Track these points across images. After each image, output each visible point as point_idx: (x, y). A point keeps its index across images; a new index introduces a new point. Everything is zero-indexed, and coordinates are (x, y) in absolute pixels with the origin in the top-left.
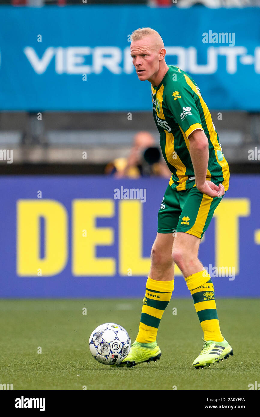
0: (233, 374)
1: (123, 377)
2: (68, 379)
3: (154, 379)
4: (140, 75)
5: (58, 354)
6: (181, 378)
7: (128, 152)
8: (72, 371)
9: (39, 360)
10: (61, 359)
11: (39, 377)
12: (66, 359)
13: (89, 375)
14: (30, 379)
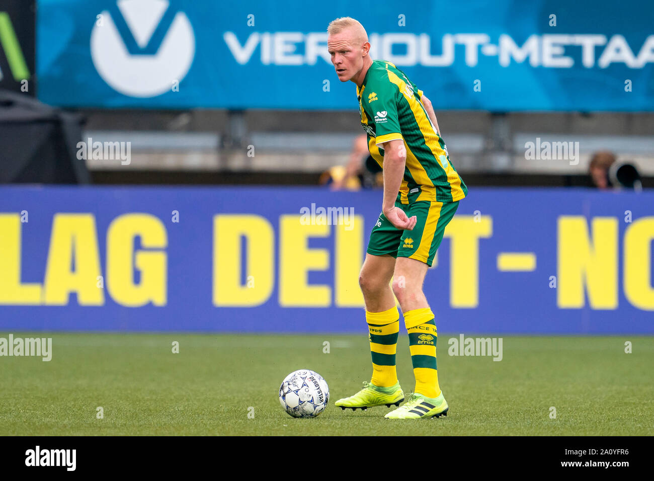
0: (471, 426)
1: (339, 428)
2: (273, 430)
3: (376, 431)
4: (340, 75)
5: (262, 400)
6: (408, 430)
7: (346, 158)
8: (279, 420)
9: (239, 408)
10: (264, 405)
11: (239, 426)
12: (270, 405)
13: (298, 425)
14: (227, 429)
